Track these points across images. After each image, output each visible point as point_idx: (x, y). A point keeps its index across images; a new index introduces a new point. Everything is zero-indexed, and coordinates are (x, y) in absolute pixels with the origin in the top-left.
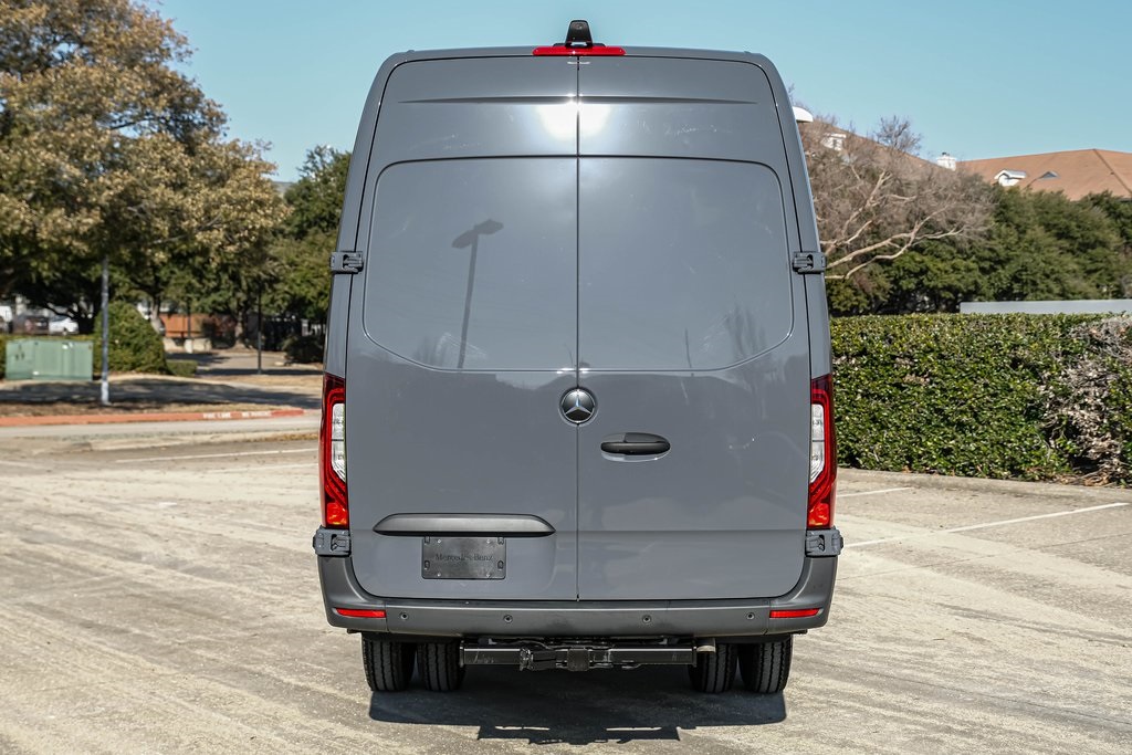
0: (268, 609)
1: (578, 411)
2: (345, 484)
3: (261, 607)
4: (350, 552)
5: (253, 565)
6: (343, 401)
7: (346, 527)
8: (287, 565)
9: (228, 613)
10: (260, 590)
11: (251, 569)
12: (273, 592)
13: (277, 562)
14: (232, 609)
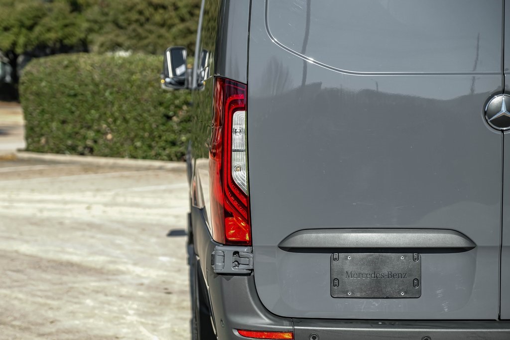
0: (51, 314)
1: (504, 117)
2: (248, 198)
3: (43, 312)
4: (252, 270)
5: (14, 271)
6: (245, 108)
7: (249, 244)
8: (45, 271)
9: (15, 319)
10: (34, 295)
11: (16, 276)
12: (47, 297)
13: (35, 268)
14: (17, 315)
